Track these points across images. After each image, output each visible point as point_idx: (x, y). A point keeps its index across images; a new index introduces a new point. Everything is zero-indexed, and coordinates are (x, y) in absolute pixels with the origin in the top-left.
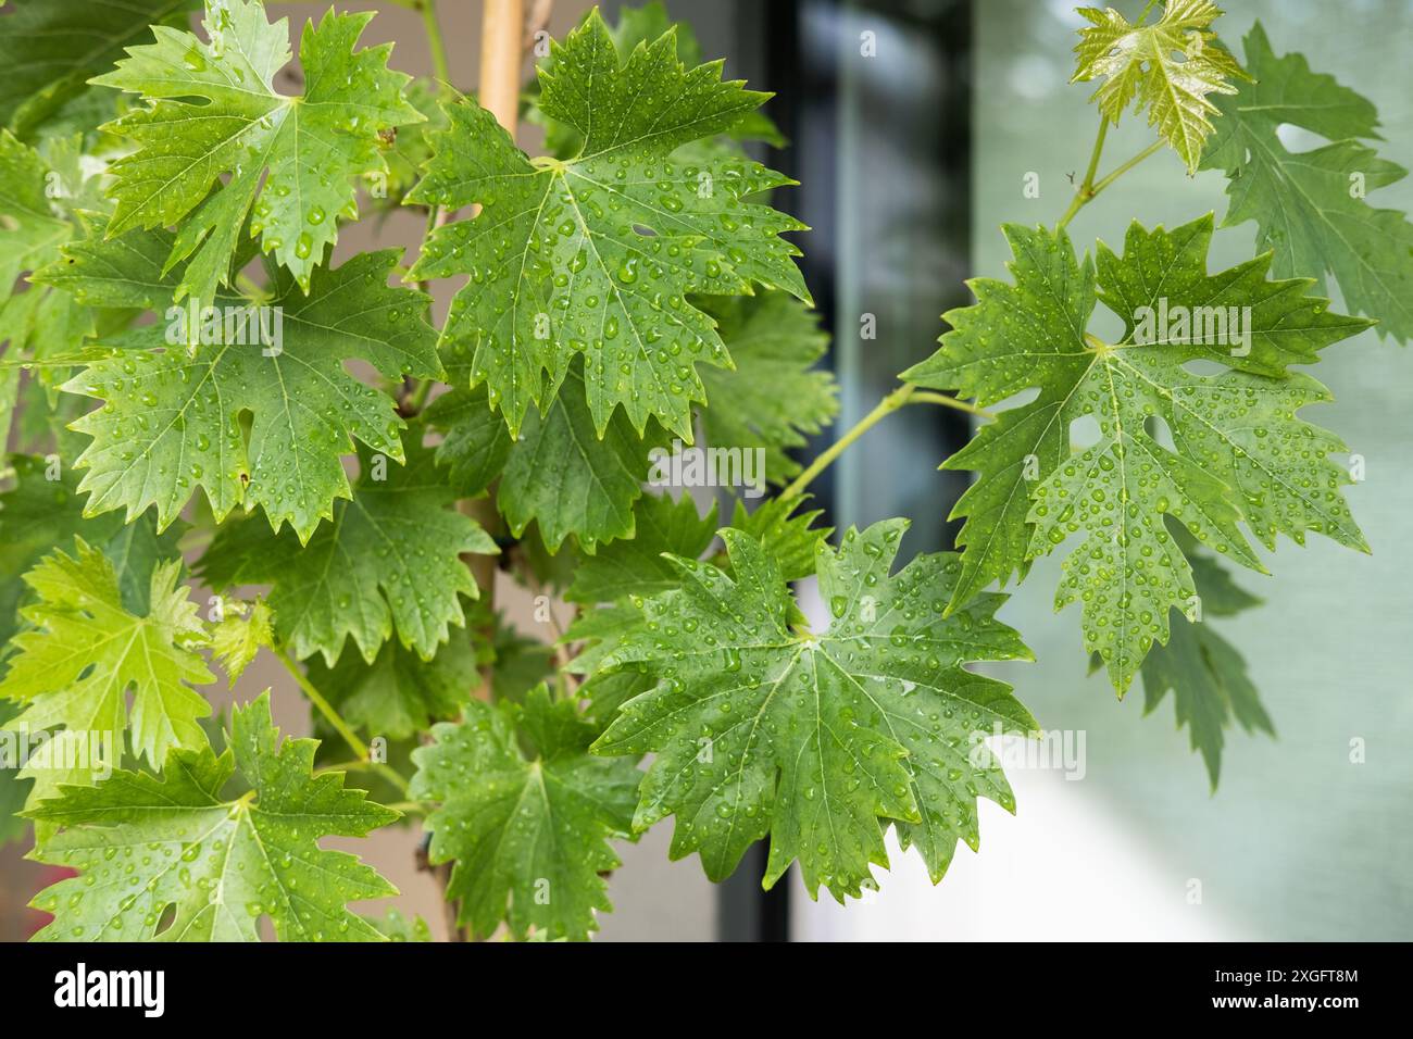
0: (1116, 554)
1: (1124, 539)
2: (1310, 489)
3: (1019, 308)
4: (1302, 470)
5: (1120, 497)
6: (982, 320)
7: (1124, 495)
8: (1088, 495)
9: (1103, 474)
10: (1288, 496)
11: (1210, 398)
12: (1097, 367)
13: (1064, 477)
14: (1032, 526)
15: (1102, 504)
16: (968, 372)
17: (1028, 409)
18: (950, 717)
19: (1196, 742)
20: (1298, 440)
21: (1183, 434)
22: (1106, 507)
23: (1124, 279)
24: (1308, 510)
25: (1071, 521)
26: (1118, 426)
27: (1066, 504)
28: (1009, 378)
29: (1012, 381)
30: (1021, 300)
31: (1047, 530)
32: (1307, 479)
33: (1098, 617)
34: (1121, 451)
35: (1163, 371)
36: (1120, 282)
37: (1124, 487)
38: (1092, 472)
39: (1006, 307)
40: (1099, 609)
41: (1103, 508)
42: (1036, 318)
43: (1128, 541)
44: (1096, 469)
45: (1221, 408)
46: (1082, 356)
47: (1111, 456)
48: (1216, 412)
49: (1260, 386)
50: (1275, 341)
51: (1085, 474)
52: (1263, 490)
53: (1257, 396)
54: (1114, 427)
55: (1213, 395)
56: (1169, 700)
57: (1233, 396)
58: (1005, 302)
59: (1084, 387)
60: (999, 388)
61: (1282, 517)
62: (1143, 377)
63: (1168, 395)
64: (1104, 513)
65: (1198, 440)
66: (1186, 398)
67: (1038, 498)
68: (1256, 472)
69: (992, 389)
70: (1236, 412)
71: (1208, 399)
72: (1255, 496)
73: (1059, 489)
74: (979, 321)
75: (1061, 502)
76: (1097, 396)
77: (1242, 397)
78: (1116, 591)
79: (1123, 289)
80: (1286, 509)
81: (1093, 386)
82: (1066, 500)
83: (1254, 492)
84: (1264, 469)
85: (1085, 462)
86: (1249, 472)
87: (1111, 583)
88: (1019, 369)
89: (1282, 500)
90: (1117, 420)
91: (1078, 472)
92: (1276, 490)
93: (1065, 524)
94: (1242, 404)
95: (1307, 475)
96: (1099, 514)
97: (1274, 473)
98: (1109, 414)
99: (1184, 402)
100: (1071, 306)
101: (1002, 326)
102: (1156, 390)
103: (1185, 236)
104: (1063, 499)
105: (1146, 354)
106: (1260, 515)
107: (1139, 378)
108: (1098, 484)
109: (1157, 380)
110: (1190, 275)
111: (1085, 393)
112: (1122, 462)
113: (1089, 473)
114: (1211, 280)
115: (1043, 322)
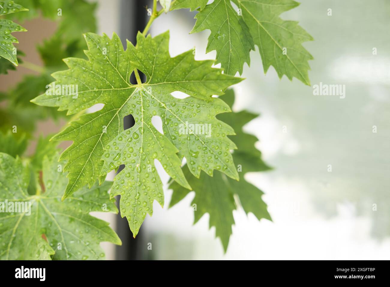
0: (135, 175)
1: (139, 170)
2: (218, 150)
3: (92, 70)
4: (216, 142)
5: (139, 150)
6: (71, 76)
7: (141, 150)
8: (127, 149)
9: (134, 140)
10: (209, 153)
11: (182, 108)
12: (136, 94)
13: (118, 141)
14: (103, 161)
15: (132, 154)
16: (64, 99)
17: (97, 113)
18: (88, 233)
19: (218, 234)
20: (216, 128)
21: (168, 124)
22: (133, 155)
23: (140, 57)
24: (216, 160)
25: (119, 160)
26: (143, 119)
27: (118, 153)
28: (86, 101)
29: (87, 102)
30: (92, 67)
31: (109, 164)
32: (217, 146)
33: (127, 202)
34: (142, 131)
35: (163, 96)
36: (139, 59)
37: (142, 146)
38: (130, 140)
39: (84, 71)
40: (127, 199)
41: (132, 155)
42: (100, 75)
43: (141, 170)
44: (131, 138)
45: (186, 112)
46: (128, 89)
47: (138, 132)
48: (184, 115)
49: (202, 104)
50: (204, 85)
51: (127, 140)
52: (198, 150)
53: (201, 108)
54: (141, 120)
55: (183, 107)
56: (206, 218)
57: (191, 108)
58: (84, 69)
59: (129, 102)
60: (80, 105)
61: (205, 163)
62: (155, 98)
63: (165, 106)
64: (133, 158)
65: (174, 127)
66: (172, 108)
67: (107, 150)
68: (197, 142)
69: (76, 106)
70: (192, 115)
71: (181, 109)
72: (195, 153)
73: (115, 146)
74: (70, 76)
75: (115, 152)
76: (135, 106)
77: (195, 108)
78: (134, 191)
79: (141, 61)
80: (207, 159)
81: (134, 102)
82: (118, 151)
83: (194, 151)
84: (201, 141)
85: (127, 135)
86: (194, 142)
87: (132, 188)
88: (91, 97)
89: (206, 155)
90: (143, 117)
91: (124, 139)
92: (204, 150)
93: (116, 161)
94: (195, 111)
95: (218, 144)
96: (131, 158)
97: (204, 143)
98: (139, 114)
99: (171, 110)
100: (121, 68)
101: (82, 79)
102: (160, 104)
103: (159, 40)
104: (117, 151)
105: (156, 88)
106: (195, 162)
107: (153, 98)
108: (131, 145)
109: (160, 100)
110: (164, 56)
111: (130, 105)
112: (142, 135)
113: (128, 140)
114: (173, 59)
115: (104, 76)
